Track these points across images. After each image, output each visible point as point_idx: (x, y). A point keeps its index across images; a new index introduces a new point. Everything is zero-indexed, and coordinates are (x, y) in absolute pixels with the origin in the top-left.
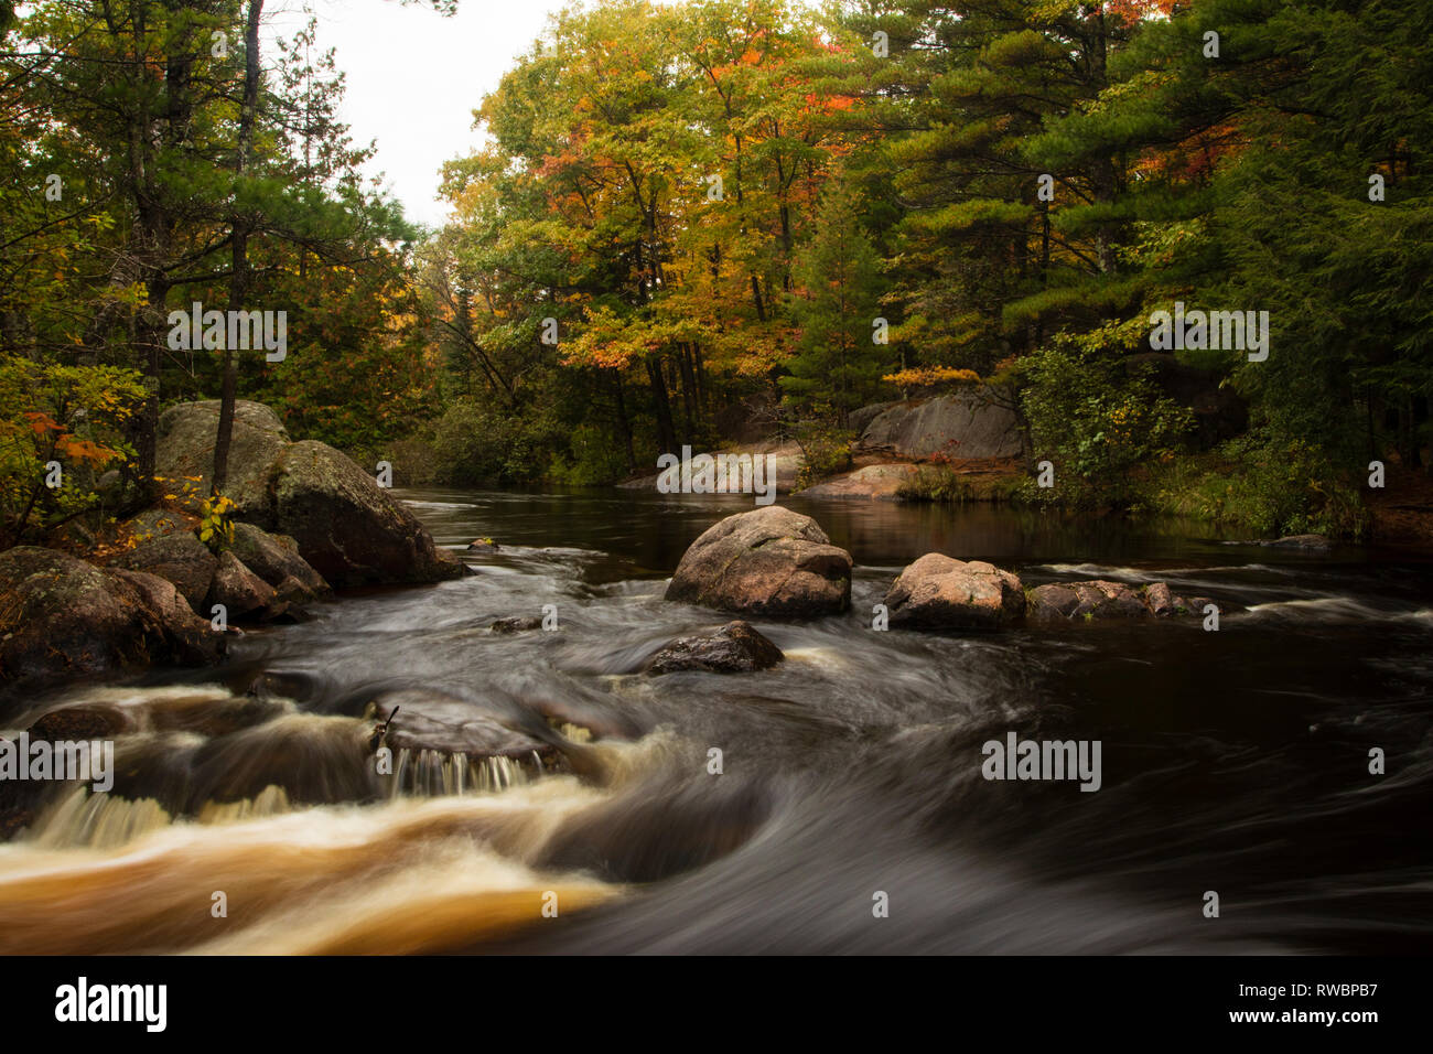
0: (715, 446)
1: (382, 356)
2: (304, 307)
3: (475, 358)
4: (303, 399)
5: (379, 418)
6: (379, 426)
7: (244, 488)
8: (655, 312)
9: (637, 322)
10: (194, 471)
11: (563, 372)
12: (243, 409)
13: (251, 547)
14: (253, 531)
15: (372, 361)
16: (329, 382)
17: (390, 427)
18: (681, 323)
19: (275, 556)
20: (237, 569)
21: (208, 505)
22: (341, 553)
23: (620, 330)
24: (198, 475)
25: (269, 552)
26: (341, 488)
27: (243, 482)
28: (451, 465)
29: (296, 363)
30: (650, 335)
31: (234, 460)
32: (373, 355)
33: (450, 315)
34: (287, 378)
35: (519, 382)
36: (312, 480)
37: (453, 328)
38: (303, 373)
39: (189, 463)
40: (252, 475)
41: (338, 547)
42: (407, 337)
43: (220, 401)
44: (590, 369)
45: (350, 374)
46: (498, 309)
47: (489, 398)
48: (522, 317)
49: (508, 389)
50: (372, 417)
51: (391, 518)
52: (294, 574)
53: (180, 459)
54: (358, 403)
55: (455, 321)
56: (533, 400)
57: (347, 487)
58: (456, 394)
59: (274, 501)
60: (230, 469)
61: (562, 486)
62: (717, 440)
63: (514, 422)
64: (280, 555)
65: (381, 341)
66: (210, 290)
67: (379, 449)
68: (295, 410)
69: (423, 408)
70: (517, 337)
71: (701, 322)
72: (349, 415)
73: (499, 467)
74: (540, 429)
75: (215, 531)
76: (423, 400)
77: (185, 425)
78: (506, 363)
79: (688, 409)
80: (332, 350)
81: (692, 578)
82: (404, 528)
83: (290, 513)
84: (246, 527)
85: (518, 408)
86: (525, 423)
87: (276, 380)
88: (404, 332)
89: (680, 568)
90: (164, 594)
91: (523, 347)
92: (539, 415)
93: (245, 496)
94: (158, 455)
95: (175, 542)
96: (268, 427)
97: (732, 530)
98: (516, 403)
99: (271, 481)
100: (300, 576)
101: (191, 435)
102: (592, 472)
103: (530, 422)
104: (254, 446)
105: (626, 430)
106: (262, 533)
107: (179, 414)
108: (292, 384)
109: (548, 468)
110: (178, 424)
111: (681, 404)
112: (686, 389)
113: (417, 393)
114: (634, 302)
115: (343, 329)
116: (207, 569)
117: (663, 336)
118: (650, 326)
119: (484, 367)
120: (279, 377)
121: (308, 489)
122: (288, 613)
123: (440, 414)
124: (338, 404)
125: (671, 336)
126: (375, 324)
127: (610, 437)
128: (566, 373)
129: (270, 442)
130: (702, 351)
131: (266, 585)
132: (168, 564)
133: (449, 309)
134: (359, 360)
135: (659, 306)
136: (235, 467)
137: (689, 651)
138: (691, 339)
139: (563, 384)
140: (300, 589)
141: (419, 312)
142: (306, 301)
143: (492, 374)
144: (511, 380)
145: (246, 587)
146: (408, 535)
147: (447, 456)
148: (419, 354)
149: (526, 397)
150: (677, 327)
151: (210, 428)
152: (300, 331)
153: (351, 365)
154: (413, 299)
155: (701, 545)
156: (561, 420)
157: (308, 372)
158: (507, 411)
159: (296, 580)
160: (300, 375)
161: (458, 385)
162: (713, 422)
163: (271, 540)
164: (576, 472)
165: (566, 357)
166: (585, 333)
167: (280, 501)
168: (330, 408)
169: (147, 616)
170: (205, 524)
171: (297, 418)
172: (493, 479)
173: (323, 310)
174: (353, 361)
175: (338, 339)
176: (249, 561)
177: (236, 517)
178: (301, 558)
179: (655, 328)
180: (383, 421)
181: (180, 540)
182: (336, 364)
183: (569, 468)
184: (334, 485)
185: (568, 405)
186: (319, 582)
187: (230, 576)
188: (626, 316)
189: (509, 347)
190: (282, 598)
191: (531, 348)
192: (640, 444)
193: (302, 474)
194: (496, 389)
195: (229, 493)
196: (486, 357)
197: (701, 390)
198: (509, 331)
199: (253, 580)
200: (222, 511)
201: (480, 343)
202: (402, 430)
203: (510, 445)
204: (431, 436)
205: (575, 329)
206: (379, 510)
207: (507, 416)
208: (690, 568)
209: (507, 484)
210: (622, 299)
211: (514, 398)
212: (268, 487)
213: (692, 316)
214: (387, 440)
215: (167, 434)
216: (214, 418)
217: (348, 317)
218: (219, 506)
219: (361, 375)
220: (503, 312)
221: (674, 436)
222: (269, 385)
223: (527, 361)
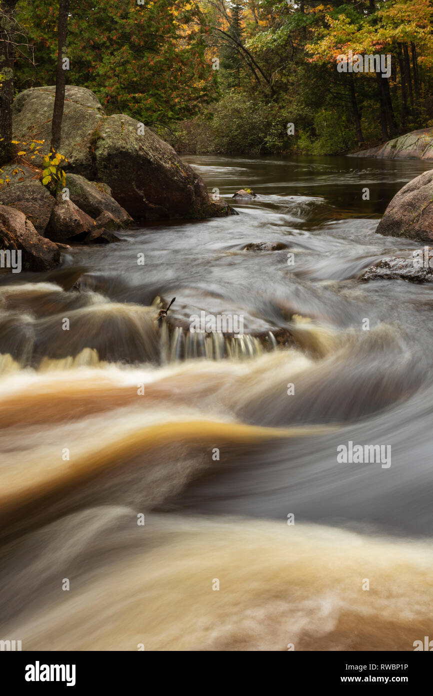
0: (424, 125)
1: (174, 56)
2: (117, 19)
3: (244, 58)
4: (117, 88)
5: (172, 103)
6: (172, 108)
7: (73, 149)
8: (381, 18)
9: (367, 27)
10: (38, 136)
11: (309, 68)
12: (72, 92)
13: (79, 191)
14: (80, 179)
15: (167, 59)
16: (136, 76)
17: (180, 109)
18: (402, 26)
19: (95, 198)
20: (68, 205)
21: (47, 159)
22: (142, 197)
23: (353, 33)
24: (41, 139)
25: (91, 195)
26: (141, 149)
27: (72, 145)
28: (225, 140)
29: (113, 62)
30: (376, 37)
31: (66, 129)
32: (168, 55)
33: (226, 26)
34: (106, 73)
35: (276, 76)
36: (120, 143)
37: (228, 35)
38: (117, 69)
39: (35, 131)
40: (78, 139)
41: (139, 192)
42: (193, 42)
43: (55, 86)
44: (329, 66)
45: (150, 69)
46: (261, 20)
47: (254, 89)
48: (279, 26)
49: (268, 81)
50: (167, 102)
51: (177, 171)
52: (109, 210)
53: (30, 128)
54: (156, 91)
55: (229, 30)
56: (286, 90)
57: (145, 148)
58: (230, 86)
59: (94, 157)
60: (63, 135)
61: (307, 155)
62: (426, 120)
63: (272, 107)
64: (99, 197)
65: (174, 45)
66: (51, 8)
67: (173, 127)
68: (112, 97)
69: (204, 95)
70: (275, 41)
71: (417, 26)
72: (151, 100)
73: (261, 141)
74: (291, 112)
75: (53, 178)
76: (204, 89)
77: (32, 104)
78: (267, 62)
79: (405, 96)
80: (138, 51)
81: (397, 217)
82: (187, 178)
83: (105, 167)
84: (75, 176)
85: (275, 96)
86: (280, 108)
87: (98, 75)
88: (190, 37)
89: (388, 209)
90: (18, 220)
91: (279, 49)
92: (291, 102)
93: (74, 154)
94: (14, 126)
95: (27, 187)
96: (89, 104)
97: (429, 181)
98: (274, 92)
99: (92, 143)
100: (112, 211)
101: (36, 111)
102: (329, 145)
103: (283, 107)
104: (80, 119)
105: (356, 114)
106: (86, 181)
107: (28, 96)
108: (110, 78)
109: (297, 142)
110: (28, 103)
111: (399, 92)
112: (403, 81)
113: (201, 84)
114: (366, 12)
115: (146, 36)
116: (49, 206)
117: (387, 38)
118: (376, 30)
119: (250, 65)
120: (101, 73)
121: (117, 149)
122: (103, 236)
123: (217, 100)
124: (142, 92)
125: (393, 37)
126: (168, 32)
127: (344, 118)
128: (311, 69)
129: (91, 115)
130: (418, 50)
131: (89, 218)
132: (22, 203)
133: (225, 21)
134: (157, 59)
135: (384, 14)
136: (67, 134)
137: (389, 268)
138: (409, 40)
139: (309, 77)
140: (112, 221)
141: (202, 22)
142: (119, 14)
143: (257, 71)
144: (270, 76)
145: (74, 218)
146: (189, 184)
147: (223, 132)
148: (201, 54)
149: (280, 87)
150: (397, 31)
151: (49, 106)
152: (114, 38)
153: (152, 63)
154: (196, 12)
155: (405, 192)
156: (307, 105)
157: (121, 68)
158: (267, 99)
159: (109, 214)
160: (115, 71)
161: (231, 80)
162: (424, 106)
163: (92, 186)
164: (317, 144)
165: (312, 55)
166: (326, 36)
167: (98, 159)
168: (137, 95)
169: (6, 235)
170: (46, 172)
171: (113, 103)
172: (256, 150)
173: (131, 21)
174: (153, 59)
175: (142, 43)
176: (78, 201)
177: (68, 169)
178: (113, 199)
179: (381, 31)
180: (175, 105)
181: (30, 186)
182: (141, 63)
183: (312, 142)
184: (136, 146)
185: (313, 93)
186: (125, 216)
187: (63, 211)
188: (359, 23)
189: (269, 50)
190: (99, 227)
191: (286, 50)
192: (366, 124)
193: (113, 139)
194: (259, 82)
195: (63, 152)
196: (252, 58)
197: (415, 82)
198: (268, 37)
199: (80, 214)
200: (57, 163)
201: (247, 46)
202: (190, 112)
203: (269, 124)
204: (210, 117)
205: (319, 34)
206: (168, 166)
207: (267, 103)
208: (396, 209)
209: (266, 153)
210: (355, 9)
211: (272, 88)
212: (90, 148)
213: (410, 21)
214: (178, 119)
215: (20, 111)
216: (51, 99)
217: (149, 27)
218: (55, 160)
219: (158, 70)
220: (264, 22)
221: (393, 116)
222: (94, 79)
223: (282, 60)
